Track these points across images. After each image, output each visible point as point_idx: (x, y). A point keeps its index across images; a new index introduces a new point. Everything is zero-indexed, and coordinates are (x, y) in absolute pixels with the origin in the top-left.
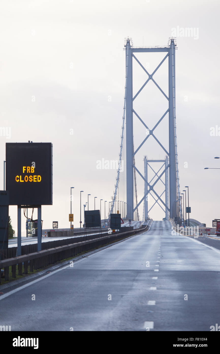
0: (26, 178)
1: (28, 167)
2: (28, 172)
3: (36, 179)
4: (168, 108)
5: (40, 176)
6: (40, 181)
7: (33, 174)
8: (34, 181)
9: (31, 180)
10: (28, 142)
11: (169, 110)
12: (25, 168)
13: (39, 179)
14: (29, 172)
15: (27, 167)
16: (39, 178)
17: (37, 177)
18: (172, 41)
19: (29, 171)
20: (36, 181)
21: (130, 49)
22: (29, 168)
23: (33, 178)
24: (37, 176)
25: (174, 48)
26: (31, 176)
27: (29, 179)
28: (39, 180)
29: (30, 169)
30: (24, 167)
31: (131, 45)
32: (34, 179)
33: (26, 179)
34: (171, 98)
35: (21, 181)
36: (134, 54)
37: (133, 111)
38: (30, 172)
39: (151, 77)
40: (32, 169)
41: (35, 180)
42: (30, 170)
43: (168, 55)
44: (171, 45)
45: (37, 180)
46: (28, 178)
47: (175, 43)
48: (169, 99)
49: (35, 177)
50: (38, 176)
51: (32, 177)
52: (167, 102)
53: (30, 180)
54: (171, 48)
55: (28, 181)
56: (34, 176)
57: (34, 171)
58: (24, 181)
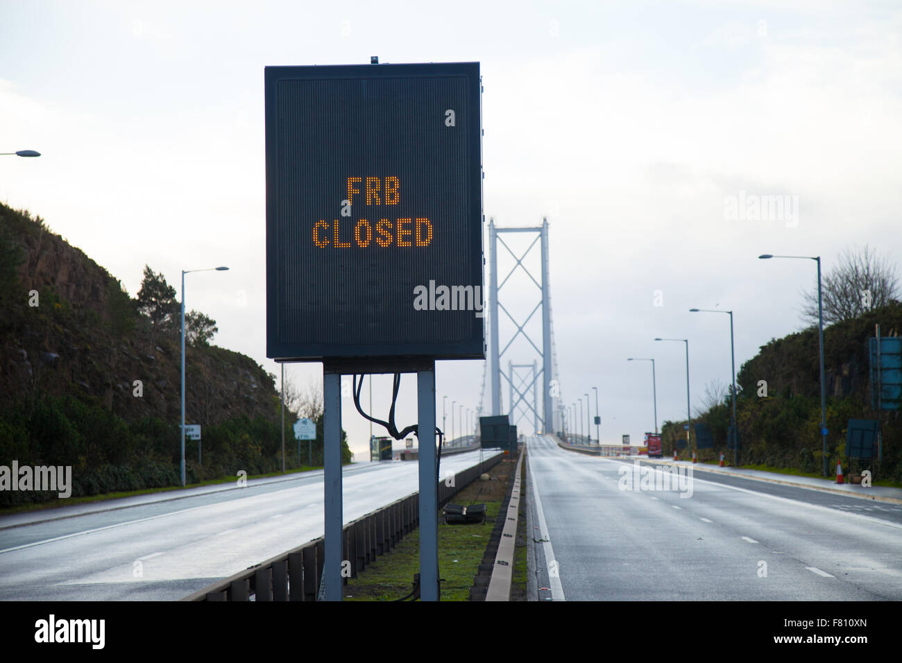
0: (363, 229)
1: (369, 180)
2: (369, 202)
3: (409, 233)
4: (541, 299)
5: (426, 221)
6: (425, 244)
7: (393, 213)
8: (401, 244)
9: (384, 238)
10: (369, 62)
11: (542, 302)
12: (355, 185)
13: (424, 237)
14: (373, 200)
15: (364, 181)
16: (424, 227)
17: (411, 227)
18: (545, 220)
19: (376, 196)
20: (409, 244)
21: (494, 229)
22: (373, 185)
23: (394, 232)
24: (414, 222)
25: (547, 227)
26: (385, 221)
27: (375, 234)
28: (423, 239)
29: (378, 188)
30: (351, 180)
31: (495, 224)
32: (401, 232)
33: (363, 237)
34: (545, 288)
35: (338, 244)
36: (499, 234)
37: (498, 303)
38: (378, 202)
39: (519, 262)
40: (387, 186)
41: (405, 238)
42: (382, 194)
43: (541, 236)
44: (543, 225)
45: (412, 238)
46: (369, 229)
47: (548, 221)
48: (542, 289)
49: (405, 227)
50: (419, 221)
51: (390, 226)
52: (540, 292)
53: (378, 240)
54: (543, 227)
55: (373, 242)
56: (400, 222)
57: (397, 196)
58: (354, 243)
